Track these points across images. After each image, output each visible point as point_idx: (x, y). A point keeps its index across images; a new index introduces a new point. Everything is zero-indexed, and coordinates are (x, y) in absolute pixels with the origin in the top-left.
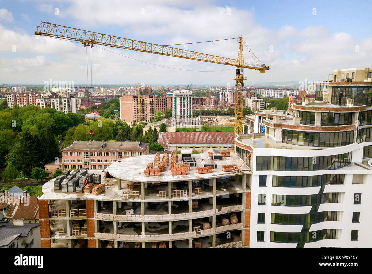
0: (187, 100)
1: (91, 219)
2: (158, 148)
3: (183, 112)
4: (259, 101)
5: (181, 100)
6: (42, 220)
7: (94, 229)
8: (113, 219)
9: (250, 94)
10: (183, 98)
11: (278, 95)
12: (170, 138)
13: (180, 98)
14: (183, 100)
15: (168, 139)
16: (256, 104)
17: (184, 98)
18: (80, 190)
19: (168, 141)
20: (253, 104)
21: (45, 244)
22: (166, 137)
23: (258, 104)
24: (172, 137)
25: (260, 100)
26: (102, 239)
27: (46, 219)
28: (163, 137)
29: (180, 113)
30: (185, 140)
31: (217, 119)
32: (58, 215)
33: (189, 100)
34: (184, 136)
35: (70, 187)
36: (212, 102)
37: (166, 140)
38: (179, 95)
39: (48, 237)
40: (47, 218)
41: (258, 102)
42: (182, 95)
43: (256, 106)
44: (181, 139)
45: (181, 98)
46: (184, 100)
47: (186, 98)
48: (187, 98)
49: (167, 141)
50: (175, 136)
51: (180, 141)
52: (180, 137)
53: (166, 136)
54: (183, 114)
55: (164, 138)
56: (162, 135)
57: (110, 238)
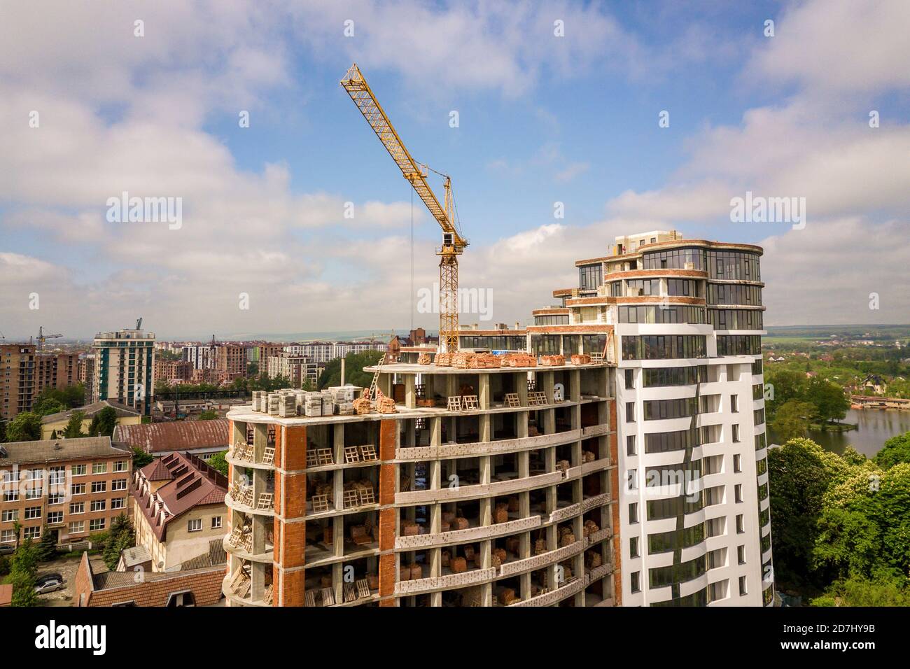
0: (141, 356)
1: (389, 462)
2: (139, 459)
3: (126, 388)
4: (305, 361)
5: (122, 357)
6: (293, 473)
7: (392, 485)
8: (437, 454)
9: (272, 349)
10: (127, 351)
11: (320, 356)
12: (152, 436)
13: (119, 352)
14: (127, 356)
15: (148, 441)
16: (299, 369)
17: (132, 350)
18: (351, 410)
19: (148, 446)
20: (291, 368)
21: (294, 533)
22: (141, 436)
23: (302, 368)
24: (158, 434)
25: (307, 360)
26: (412, 503)
27: (299, 472)
28: (133, 437)
29: (117, 391)
30: (195, 440)
31: (209, 407)
32: (318, 461)
33: (145, 356)
34: (191, 431)
35: (328, 404)
36: (173, 371)
37: (142, 444)
38: (116, 343)
39: (302, 516)
40: (303, 468)
41: (302, 365)
42: (127, 343)
43: (299, 373)
44: (184, 438)
45: (123, 350)
46: (132, 357)
47: (137, 351)
48: (141, 350)
49: (146, 446)
50: (166, 432)
51: (183, 444)
52: (181, 433)
53: (139, 435)
54: (126, 395)
55: (136, 439)
56: (127, 431)
57: (429, 499)
